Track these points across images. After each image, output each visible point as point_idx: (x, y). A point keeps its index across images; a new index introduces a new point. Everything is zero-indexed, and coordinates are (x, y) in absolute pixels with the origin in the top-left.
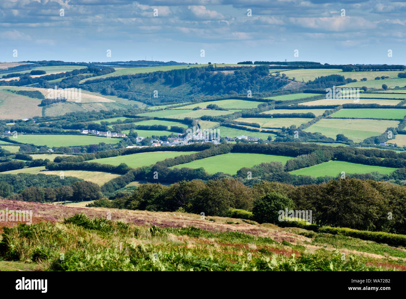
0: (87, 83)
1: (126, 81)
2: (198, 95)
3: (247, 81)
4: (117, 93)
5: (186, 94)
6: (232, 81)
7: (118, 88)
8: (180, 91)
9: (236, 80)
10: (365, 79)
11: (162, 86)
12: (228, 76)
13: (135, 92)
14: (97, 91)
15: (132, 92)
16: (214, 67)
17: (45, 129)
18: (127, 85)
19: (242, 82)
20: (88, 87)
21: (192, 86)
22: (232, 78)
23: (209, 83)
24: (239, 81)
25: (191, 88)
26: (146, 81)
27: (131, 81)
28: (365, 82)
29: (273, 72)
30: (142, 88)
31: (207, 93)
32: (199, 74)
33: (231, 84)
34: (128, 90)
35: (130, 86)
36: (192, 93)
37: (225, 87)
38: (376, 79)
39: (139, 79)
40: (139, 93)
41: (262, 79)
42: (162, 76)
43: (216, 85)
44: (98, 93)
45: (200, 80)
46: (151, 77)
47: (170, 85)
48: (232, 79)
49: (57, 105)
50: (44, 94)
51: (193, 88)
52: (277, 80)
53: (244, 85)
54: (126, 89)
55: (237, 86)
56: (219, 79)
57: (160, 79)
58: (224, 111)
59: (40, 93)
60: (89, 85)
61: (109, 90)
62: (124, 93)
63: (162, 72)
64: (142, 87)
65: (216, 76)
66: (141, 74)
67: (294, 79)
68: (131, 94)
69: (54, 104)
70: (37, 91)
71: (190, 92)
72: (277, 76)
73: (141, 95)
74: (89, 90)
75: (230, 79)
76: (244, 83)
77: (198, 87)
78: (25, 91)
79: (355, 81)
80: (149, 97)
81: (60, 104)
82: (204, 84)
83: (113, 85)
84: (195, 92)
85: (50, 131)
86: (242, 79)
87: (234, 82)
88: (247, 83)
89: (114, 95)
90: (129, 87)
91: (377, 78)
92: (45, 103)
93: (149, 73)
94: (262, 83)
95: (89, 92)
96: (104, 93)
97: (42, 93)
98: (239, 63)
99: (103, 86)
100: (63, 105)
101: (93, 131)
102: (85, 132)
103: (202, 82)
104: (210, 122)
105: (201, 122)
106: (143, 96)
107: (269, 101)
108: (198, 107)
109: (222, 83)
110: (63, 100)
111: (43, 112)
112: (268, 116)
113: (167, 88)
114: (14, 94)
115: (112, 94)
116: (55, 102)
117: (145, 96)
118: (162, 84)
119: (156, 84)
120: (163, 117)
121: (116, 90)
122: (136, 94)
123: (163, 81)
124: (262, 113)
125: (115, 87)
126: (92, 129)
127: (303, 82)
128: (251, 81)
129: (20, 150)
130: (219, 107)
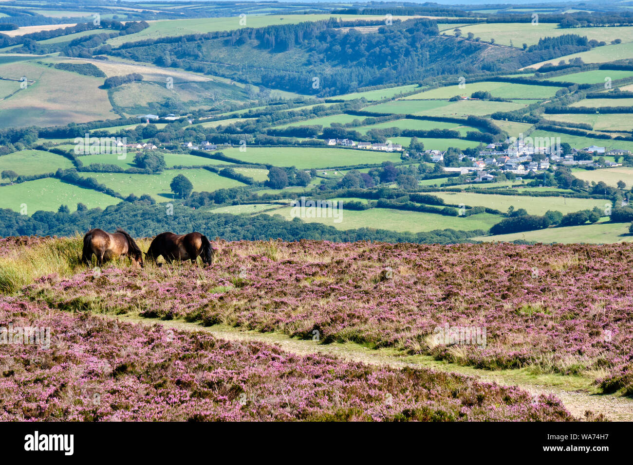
0: (125, 46)
1: (193, 44)
2: (321, 66)
3: (405, 45)
4: (182, 64)
5: (300, 65)
6: (378, 44)
7: (182, 55)
8: (288, 61)
9: (386, 42)
10: (618, 41)
11: (256, 52)
12: (370, 36)
13: (213, 62)
14: (147, 60)
15: (207, 61)
16: (338, 21)
17: (266, 139)
18: (196, 50)
19: (397, 45)
20: (129, 53)
21: (308, 52)
22: (376, 39)
23: (338, 48)
24: (391, 44)
25: (307, 55)
26: (226, 43)
27: (202, 45)
29: (446, 30)
30: (222, 56)
31: (336, 62)
32: (317, 32)
33: (377, 49)
34: (200, 59)
35: (202, 52)
36: (311, 64)
37: (366, 53)
39: (215, 40)
40: (220, 62)
41: (430, 40)
42: (254, 36)
43: (351, 50)
44: (150, 64)
45: (320, 41)
46: (235, 38)
47: (269, 50)
48: (378, 42)
49: (129, 87)
50: (102, 69)
51: (310, 55)
52: (460, 42)
53: (401, 50)
54: (196, 57)
55: (390, 52)
56: (354, 40)
57: (249, 41)
58: (504, 103)
59: (95, 67)
60: (129, 50)
61: (169, 59)
62: (196, 65)
63: (253, 29)
64: (222, 53)
65: (347, 35)
67: (493, 41)
68: (205, 65)
69: (123, 85)
70: (90, 65)
71: (306, 62)
72: (457, 35)
73: (224, 66)
74: (133, 58)
75: (374, 41)
76: (402, 48)
77: (320, 53)
78: (71, 65)
79: (605, 45)
80: (238, 70)
81: (134, 85)
82: (329, 49)
83: (172, 50)
84: (315, 62)
85: (276, 142)
86: (396, 41)
87: (383, 45)
88: (406, 47)
89: (178, 67)
90: (199, 53)
92: (110, 84)
93: (232, 32)
94: (431, 48)
95: (133, 62)
96: (159, 62)
97: (98, 67)
99: (156, 52)
100: (139, 88)
101: (345, 140)
102: (332, 142)
103: (325, 45)
104: (511, 123)
105: (497, 124)
106: (227, 68)
107: (567, 85)
108: (458, 96)
109: (362, 47)
110: (138, 79)
111: (111, 98)
112: (591, 111)
113: (265, 54)
114: (53, 69)
115: (174, 65)
116: (125, 82)
117: (231, 68)
118: (255, 47)
119: (244, 48)
120: (422, 114)
121: (178, 58)
122: (214, 65)
123: (256, 42)
124: (577, 105)
125: (176, 53)
126: (342, 138)
127: (511, 47)
128: (413, 44)
129: (270, 175)
130: (494, 96)
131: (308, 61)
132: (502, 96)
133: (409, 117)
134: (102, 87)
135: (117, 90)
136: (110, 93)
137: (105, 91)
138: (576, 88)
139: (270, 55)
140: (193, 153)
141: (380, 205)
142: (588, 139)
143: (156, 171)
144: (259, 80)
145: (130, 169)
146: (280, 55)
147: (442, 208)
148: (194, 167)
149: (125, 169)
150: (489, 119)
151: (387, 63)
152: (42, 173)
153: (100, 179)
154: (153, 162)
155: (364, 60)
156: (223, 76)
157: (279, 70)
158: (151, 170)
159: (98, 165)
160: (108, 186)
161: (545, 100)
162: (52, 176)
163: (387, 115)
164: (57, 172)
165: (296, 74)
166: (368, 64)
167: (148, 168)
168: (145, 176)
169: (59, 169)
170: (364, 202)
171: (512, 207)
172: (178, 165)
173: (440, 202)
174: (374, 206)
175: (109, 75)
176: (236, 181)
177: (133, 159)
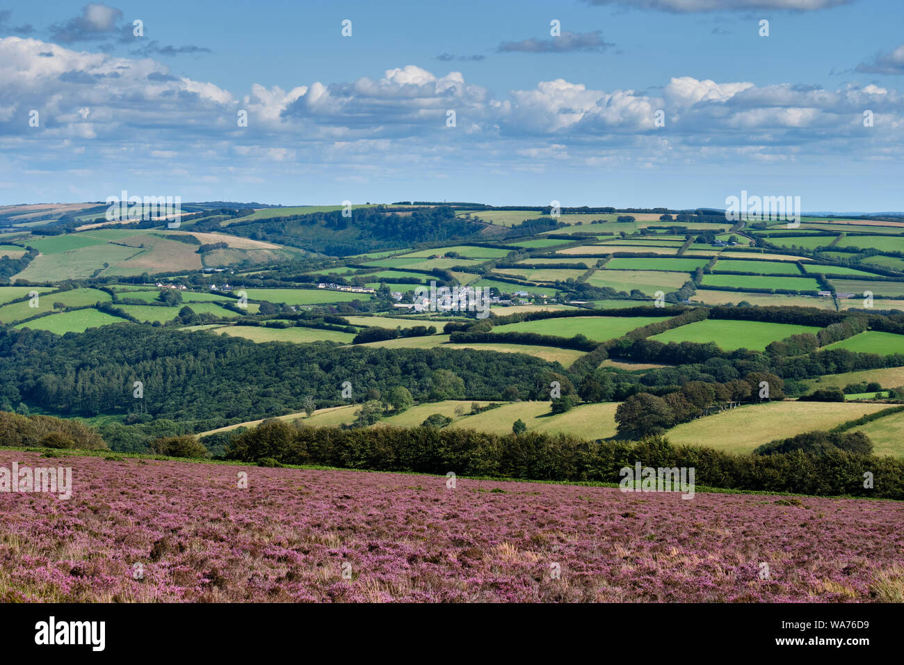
0: (231, 225)
1: (279, 224)
3: (430, 225)
4: (269, 238)
6: (410, 225)
7: (269, 231)
8: (346, 236)
9: (417, 223)
10: (580, 224)
11: (324, 229)
12: (406, 218)
13: (292, 237)
15: (288, 236)
16: (385, 207)
18: (280, 228)
19: (424, 225)
20: (233, 230)
21: (361, 229)
22: (410, 221)
23: (382, 226)
24: (420, 224)
25: (360, 232)
26: (303, 223)
27: (285, 224)
28: (580, 226)
29: (461, 215)
30: (299, 233)
32: (368, 216)
33: (410, 228)
34: (283, 234)
37: (402, 230)
38: (592, 223)
39: (295, 221)
40: (297, 237)
41: (448, 222)
42: (323, 218)
43: (391, 228)
45: (370, 222)
46: (309, 220)
47: (333, 228)
49: (217, 252)
50: (199, 239)
52: (469, 223)
54: (280, 233)
55: (419, 230)
56: (394, 221)
57: (319, 221)
58: (466, 260)
59: (195, 238)
60: (233, 228)
61: (260, 234)
62: (279, 239)
63: (322, 213)
64: (299, 231)
65: (389, 218)
66: (296, 216)
67: (491, 221)
68: (286, 239)
69: (213, 251)
70: (191, 236)
72: (467, 218)
73: (300, 240)
75: (407, 222)
76: (427, 227)
77: (369, 231)
78: (177, 235)
79: (569, 225)
80: (310, 243)
81: (221, 251)
82: (376, 227)
83: (263, 228)
84: (366, 237)
86: (424, 222)
87: (414, 225)
90: (283, 231)
91: (594, 222)
92: (204, 250)
93: (307, 215)
94: (449, 227)
96: (254, 237)
97: (197, 238)
98: (393, 204)
99: (251, 230)
100: (225, 252)
101: (331, 284)
102: (321, 286)
103: (373, 225)
104: (465, 274)
105: (454, 274)
106: (302, 241)
107: (517, 248)
108: (435, 255)
109: (399, 226)
110: (224, 246)
111: (203, 260)
112: (529, 267)
113: (330, 231)
114: (164, 239)
115: (264, 239)
116: (215, 248)
117: (305, 241)
118: (323, 226)
119: (316, 227)
120: (401, 267)
121: (267, 233)
122: (292, 239)
123: (324, 222)
124: (520, 263)
125: (266, 230)
126: (329, 283)
127: (504, 226)
128: (435, 224)
129: (260, 309)
130: (461, 255)
131: (361, 236)
132: (468, 256)
133: (392, 269)
134: (197, 252)
135: (208, 254)
136: (203, 257)
137: (199, 255)
138: (524, 250)
139: (333, 232)
140: (213, 292)
141: (298, 325)
142: (519, 286)
143: (174, 304)
144: (324, 250)
145: (154, 303)
146: (341, 232)
147: (345, 327)
148: (205, 302)
149: (149, 302)
150: (447, 271)
151: (417, 238)
152: (85, 304)
153: (126, 309)
154: (173, 297)
155: (400, 235)
156: (298, 247)
157: (338, 243)
158: (170, 304)
159: (129, 299)
160: (132, 315)
161: (498, 259)
162: (93, 307)
163: (375, 267)
164: (97, 304)
165: (350, 246)
166: (403, 239)
167: (167, 302)
168: (165, 308)
169: (98, 302)
170: (286, 322)
171: (399, 327)
172: (193, 300)
173: (346, 323)
174: (292, 325)
175: (204, 243)
176: (235, 313)
177: (158, 295)
